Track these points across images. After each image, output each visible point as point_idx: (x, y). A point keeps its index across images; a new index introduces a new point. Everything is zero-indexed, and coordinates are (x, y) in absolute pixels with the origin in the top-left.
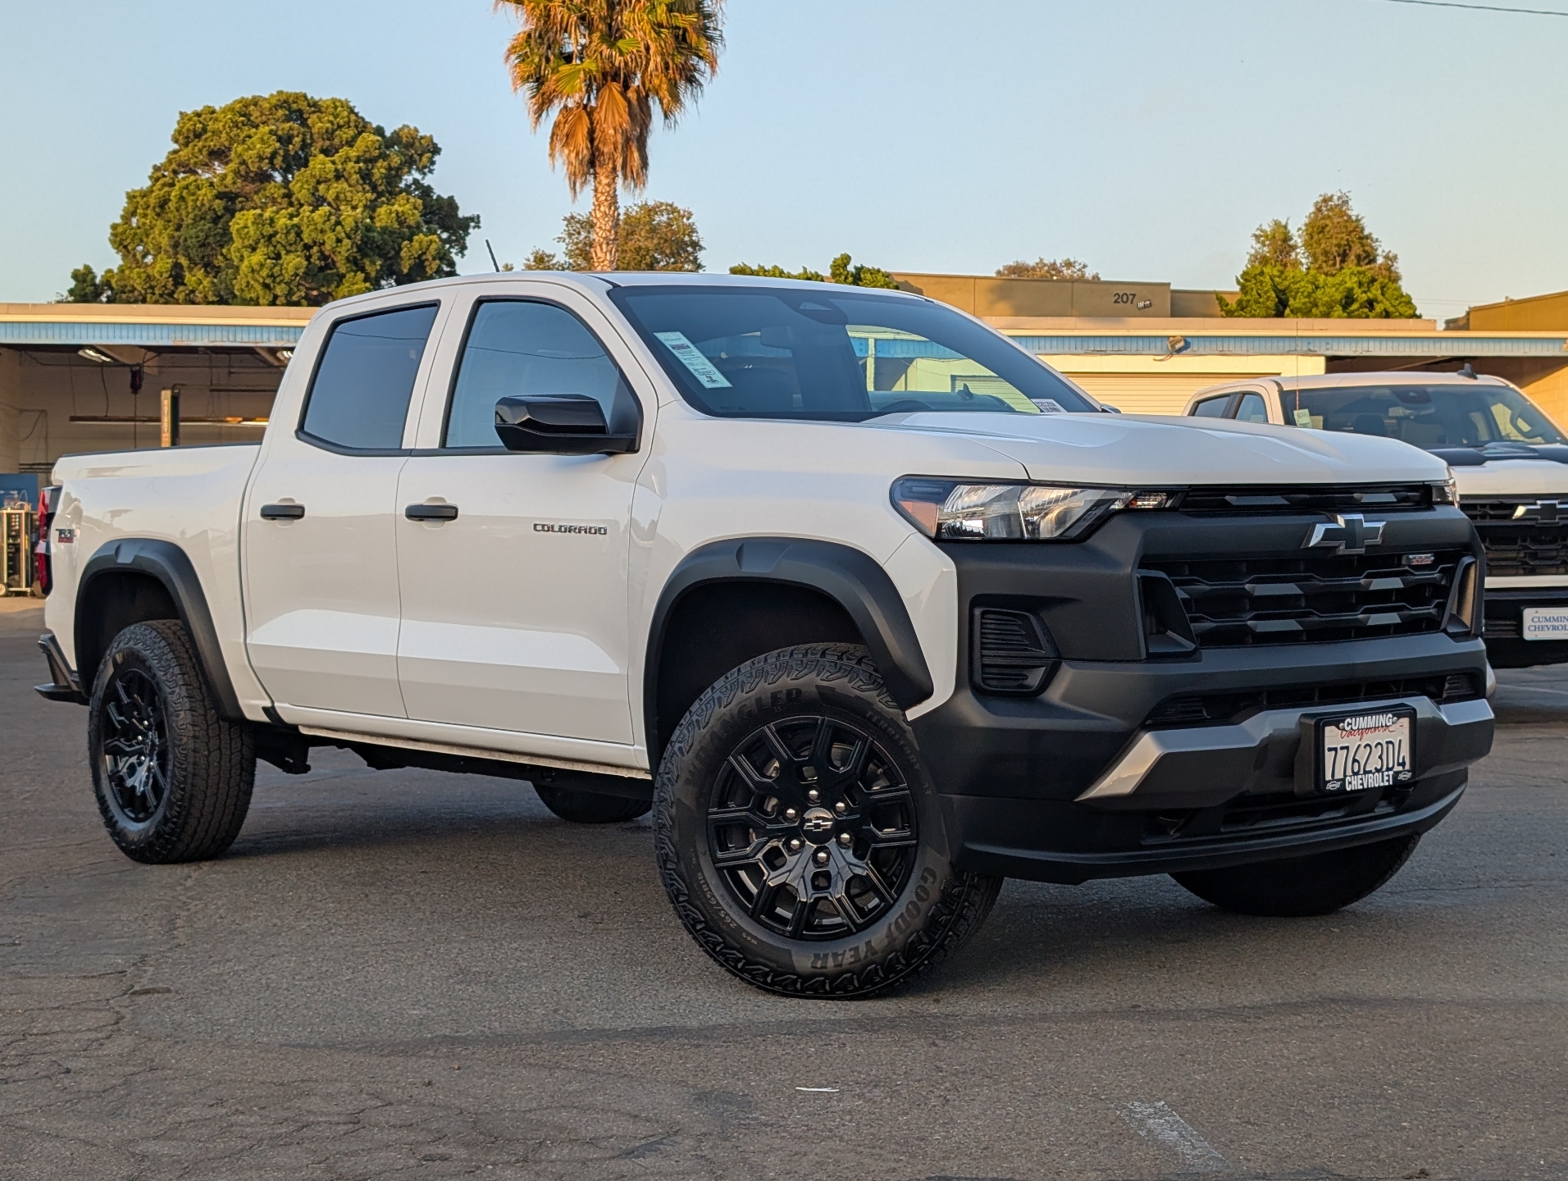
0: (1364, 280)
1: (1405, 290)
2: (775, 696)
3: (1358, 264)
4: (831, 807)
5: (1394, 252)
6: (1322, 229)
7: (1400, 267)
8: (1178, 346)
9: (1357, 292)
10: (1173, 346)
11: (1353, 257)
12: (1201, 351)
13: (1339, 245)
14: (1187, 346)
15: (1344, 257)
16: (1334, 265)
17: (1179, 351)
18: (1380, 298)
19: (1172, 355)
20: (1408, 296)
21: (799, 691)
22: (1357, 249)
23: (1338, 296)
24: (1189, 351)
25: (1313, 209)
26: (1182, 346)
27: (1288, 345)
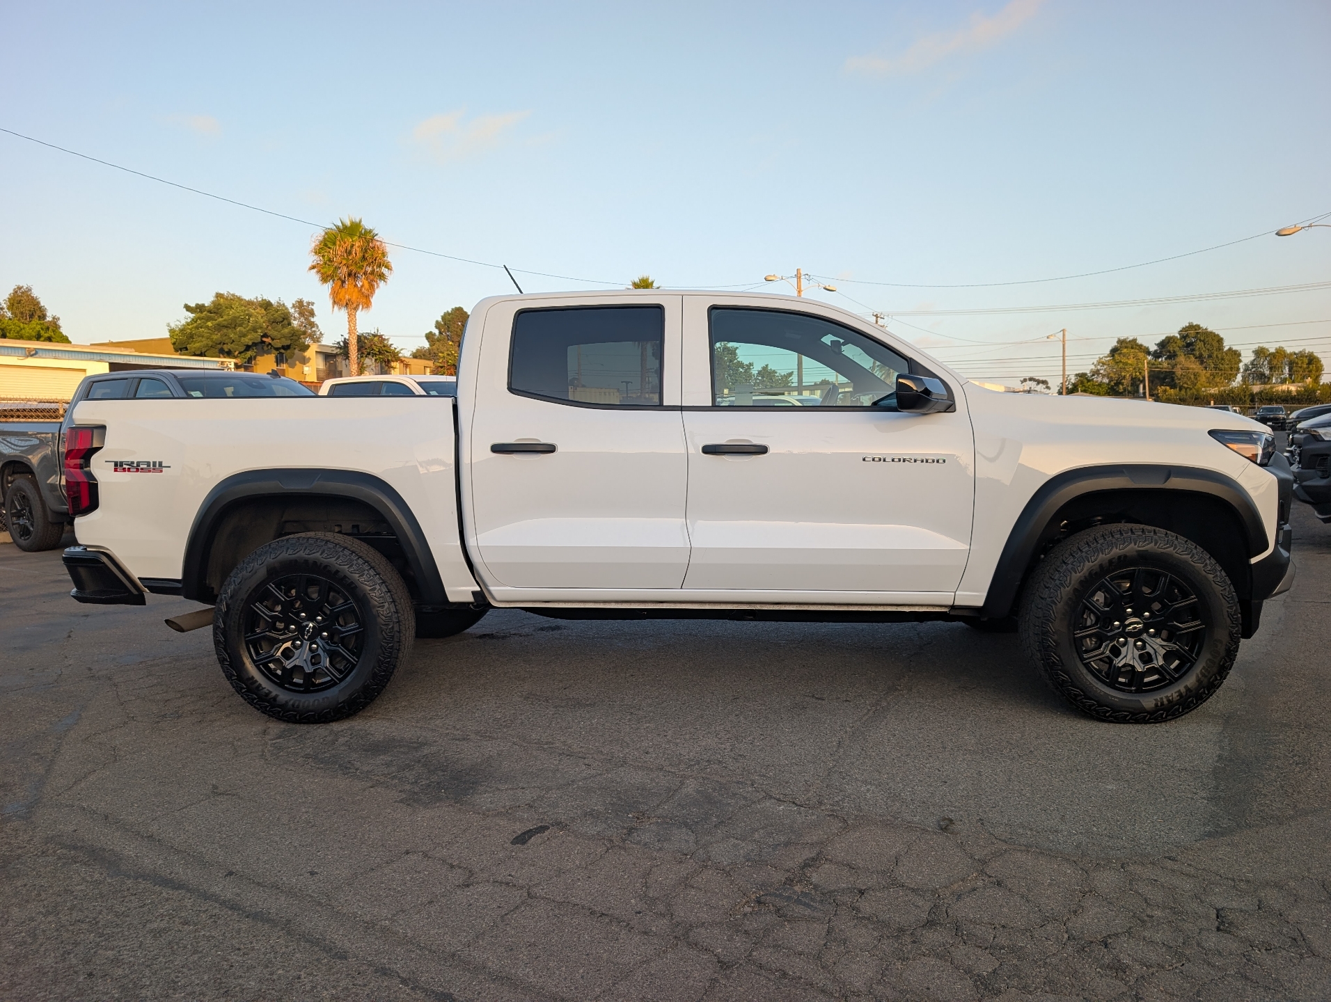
0: (44, 327)
1: (64, 334)
2: (1111, 561)
3: (39, 320)
4: (1140, 615)
5: (58, 316)
6: (19, 302)
7: (60, 323)
8: (32, 353)
9: (42, 333)
10: (29, 353)
11: (37, 317)
12: (44, 356)
13: (30, 311)
14: (36, 353)
15: (32, 316)
16: (26, 319)
17: (32, 356)
18: (53, 336)
19: (28, 357)
20: (66, 336)
21: (1125, 556)
22: (38, 313)
23: (34, 334)
24: (37, 356)
25: (12, 291)
26: (33, 354)
27: (89, 356)
